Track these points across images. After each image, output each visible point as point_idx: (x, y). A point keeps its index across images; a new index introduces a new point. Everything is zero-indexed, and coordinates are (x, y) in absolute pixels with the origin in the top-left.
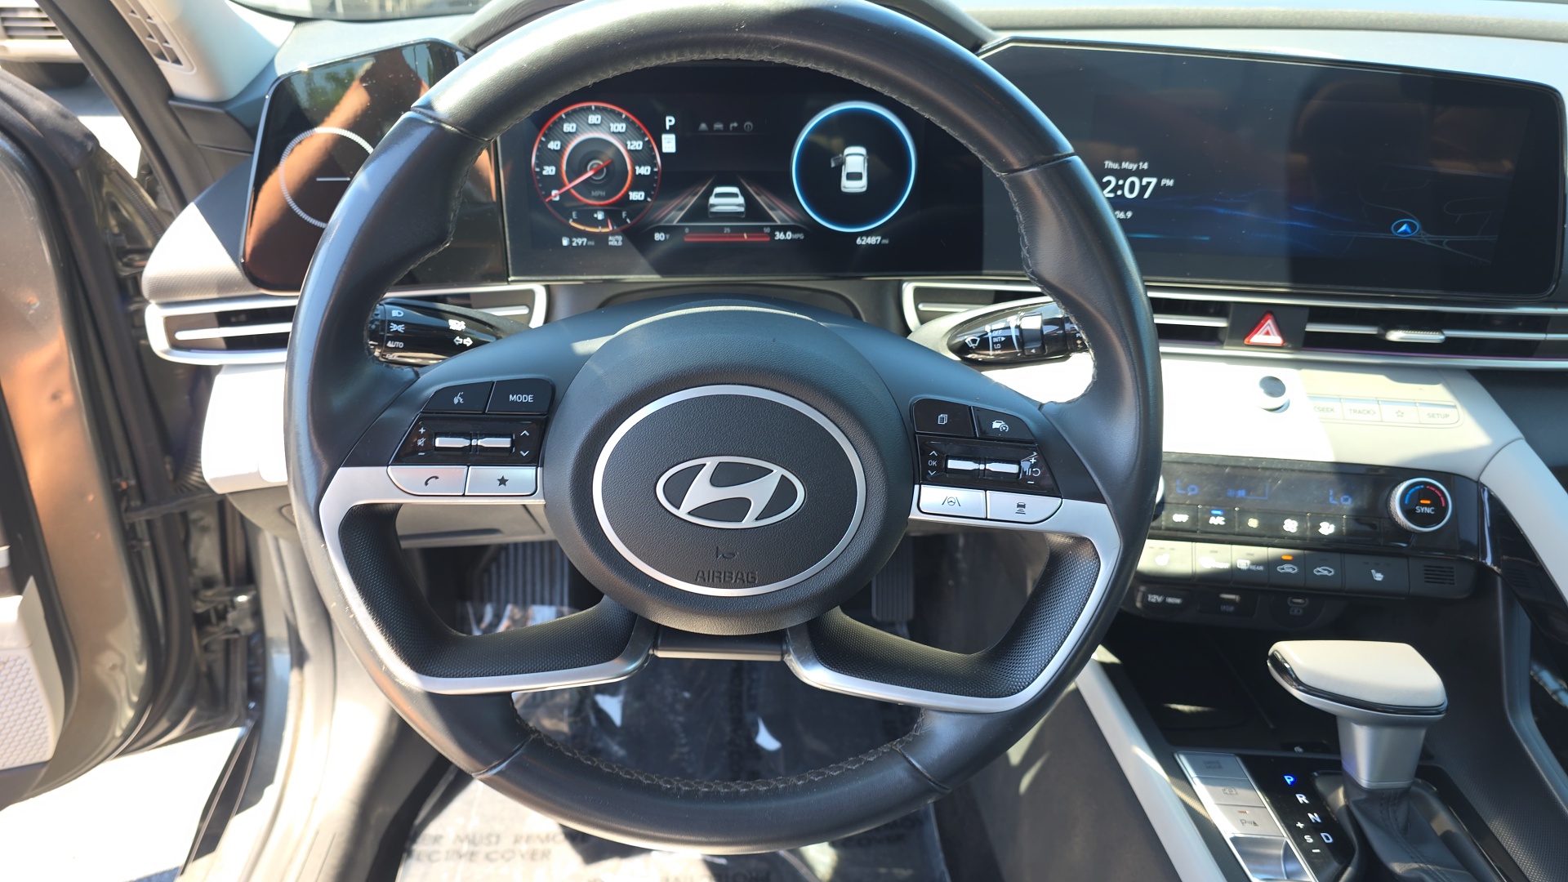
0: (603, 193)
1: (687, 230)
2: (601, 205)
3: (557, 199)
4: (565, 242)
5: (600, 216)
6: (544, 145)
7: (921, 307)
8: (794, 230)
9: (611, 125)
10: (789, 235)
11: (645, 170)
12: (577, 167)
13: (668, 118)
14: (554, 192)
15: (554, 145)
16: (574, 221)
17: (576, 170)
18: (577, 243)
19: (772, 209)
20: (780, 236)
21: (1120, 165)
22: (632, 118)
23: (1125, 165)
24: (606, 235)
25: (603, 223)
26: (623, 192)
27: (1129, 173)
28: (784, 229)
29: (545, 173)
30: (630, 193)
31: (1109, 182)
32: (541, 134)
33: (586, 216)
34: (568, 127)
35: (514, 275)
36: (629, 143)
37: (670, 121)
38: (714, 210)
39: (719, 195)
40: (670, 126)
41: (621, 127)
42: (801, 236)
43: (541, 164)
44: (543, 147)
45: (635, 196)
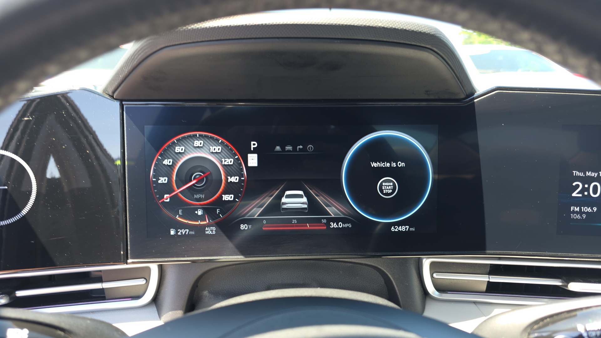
0: (203, 196)
1: (265, 222)
2: (201, 205)
3: (168, 200)
4: (172, 232)
5: (200, 213)
6: (160, 162)
7: (435, 275)
8: (344, 221)
9: (211, 147)
10: (341, 225)
11: (234, 179)
12: (184, 178)
13: (252, 143)
14: (166, 196)
15: (166, 162)
16: (180, 216)
17: (181, 181)
18: (181, 233)
19: (328, 206)
20: (334, 225)
21: (585, 173)
22: (226, 142)
23: (588, 174)
24: (204, 226)
25: (202, 218)
26: (217, 195)
27: (592, 179)
28: (336, 220)
29: (160, 182)
30: (223, 196)
31: (578, 186)
32: (158, 155)
33: (190, 213)
34: (178, 149)
35: (132, 258)
36: (223, 160)
37: (254, 145)
38: (285, 206)
39: (289, 196)
40: (254, 148)
41: (218, 149)
42: (350, 225)
43: (157, 176)
44: (159, 164)
45: (227, 197)
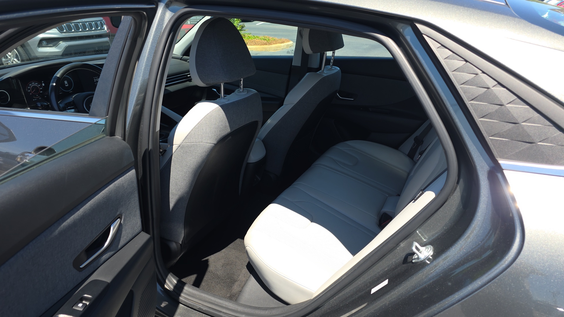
0: (37, 92)
4: (34, 100)
5: (37, 95)
11: (41, 88)
14: (31, 94)
15: (29, 88)
16: (34, 97)
17: (32, 90)
29: (29, 91)
34: (30, 85)
37: (43, 82)
41: (37, 84)
45: (41, 92)
